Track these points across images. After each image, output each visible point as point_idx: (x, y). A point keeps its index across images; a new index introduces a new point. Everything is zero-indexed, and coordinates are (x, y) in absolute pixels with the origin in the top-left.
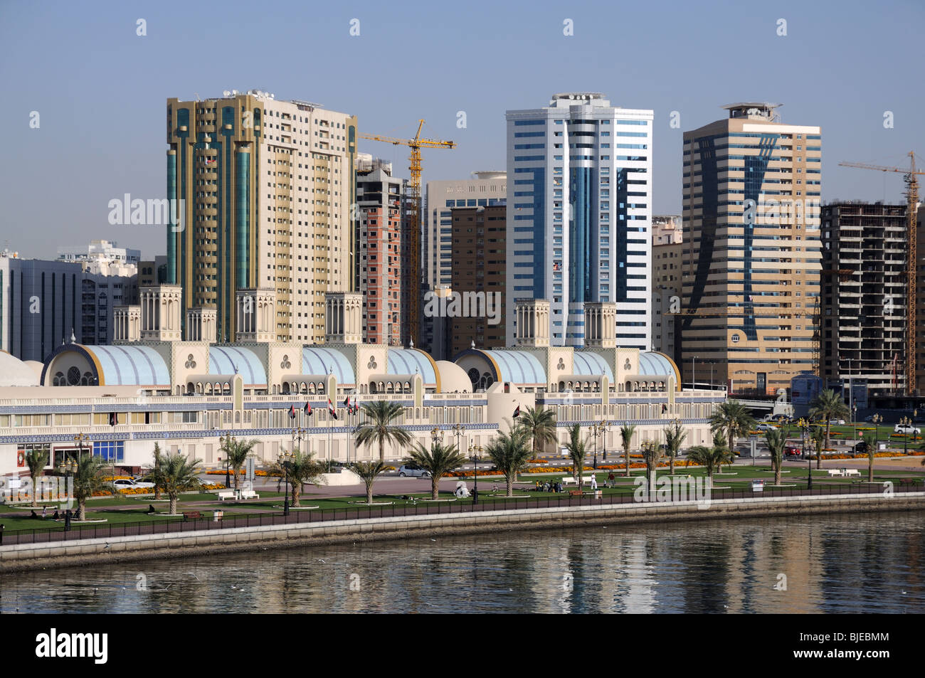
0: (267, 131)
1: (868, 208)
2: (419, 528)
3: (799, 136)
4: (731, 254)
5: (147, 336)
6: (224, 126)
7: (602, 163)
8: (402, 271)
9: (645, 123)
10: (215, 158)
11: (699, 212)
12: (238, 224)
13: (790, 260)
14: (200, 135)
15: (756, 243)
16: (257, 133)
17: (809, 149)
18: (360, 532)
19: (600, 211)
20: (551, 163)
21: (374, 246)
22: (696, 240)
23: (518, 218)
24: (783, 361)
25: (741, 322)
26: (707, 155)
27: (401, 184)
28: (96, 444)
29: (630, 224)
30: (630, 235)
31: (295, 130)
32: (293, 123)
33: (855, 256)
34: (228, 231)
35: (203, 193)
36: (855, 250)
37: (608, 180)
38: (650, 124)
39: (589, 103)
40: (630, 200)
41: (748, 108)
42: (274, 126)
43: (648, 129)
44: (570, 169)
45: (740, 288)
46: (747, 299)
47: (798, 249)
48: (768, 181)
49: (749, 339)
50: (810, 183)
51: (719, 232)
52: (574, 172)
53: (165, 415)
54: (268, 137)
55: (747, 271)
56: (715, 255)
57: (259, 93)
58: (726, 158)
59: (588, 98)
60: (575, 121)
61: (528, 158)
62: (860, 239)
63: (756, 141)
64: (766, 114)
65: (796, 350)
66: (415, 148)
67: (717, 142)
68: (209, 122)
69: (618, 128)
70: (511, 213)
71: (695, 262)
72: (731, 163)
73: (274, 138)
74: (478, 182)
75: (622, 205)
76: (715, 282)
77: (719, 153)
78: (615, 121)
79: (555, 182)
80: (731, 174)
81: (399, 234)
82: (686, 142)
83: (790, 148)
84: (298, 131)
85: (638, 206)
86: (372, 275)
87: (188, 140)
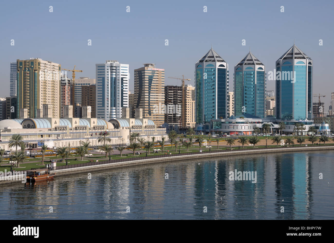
0: (41, 67)
1: (174, 87)
2: (140, 163)
3: (160, 71)
4: (146, 97)
5: (44, 116)
6: (31, 66)
7: (118, 76)
8: (71, 100)
9: (127, 67)
10: (29, 73)
11: (138, 87)
12: (35, 89)
13: (158, 98)
14: (25, 68)
15: (151, 94)
16: (39, 68)
17: (162, 74)
18: (129, 164)
19: (117, 87)
20: (106, 76)
21: (64, 94)
22: (137, 93)
23: (99, 88)
24: (157, 120)
25: (148, 112)
26: (140, 75)
27: (70, 80)
28: (38, 142)
29: (124, 90)
30: (124, 92)
31: (47, 67)
32: (47, 66)
33: (171, 97)
34: (32, 90)
35: (26, 82)
36: (172, 96)
37: (119, 80)
38: (128, 67)
39: (114, 63)
40: (124, 84)
41: (149, 65)
42: (43, 66)
43: (128, 69)
44: (110, 77)
45: (148, 104)
46: (149, 107)
47: (160, 96)
48: (153, 81)
49: (150, 116)
50: (162, 81)
51: (143, 92)
52: (111, 78)
53: (53, 135)
54: (41, 69)
55: (149, 100)
56: (142, 97)
57: (39, 59)
58: (145, 75)
59: (114, 61)
60: (111, 67)
61: (101, 75)
62: (173, 94)
63: (151, 72)
64: (153, 66)
65: (159, 118)
66: (74, 72)
67: (142, 72)
68: (27, 65)
69: (121, 68)
70: (97, 87)
71: (137, 98)
72: (146, 77)
73: (43, 69)
74: (80, 80)
75: (122, 86)
76: (142, 103)
77: (143, 74)
78: (121, 67)
79: (107, 80)
80: (146, 79)
81: (70, 91)
82: (135, 72)
83: (158, 73)
84: (48, 67)
85: (126, 86)
86: (64, 101)
87: (22, 69)
